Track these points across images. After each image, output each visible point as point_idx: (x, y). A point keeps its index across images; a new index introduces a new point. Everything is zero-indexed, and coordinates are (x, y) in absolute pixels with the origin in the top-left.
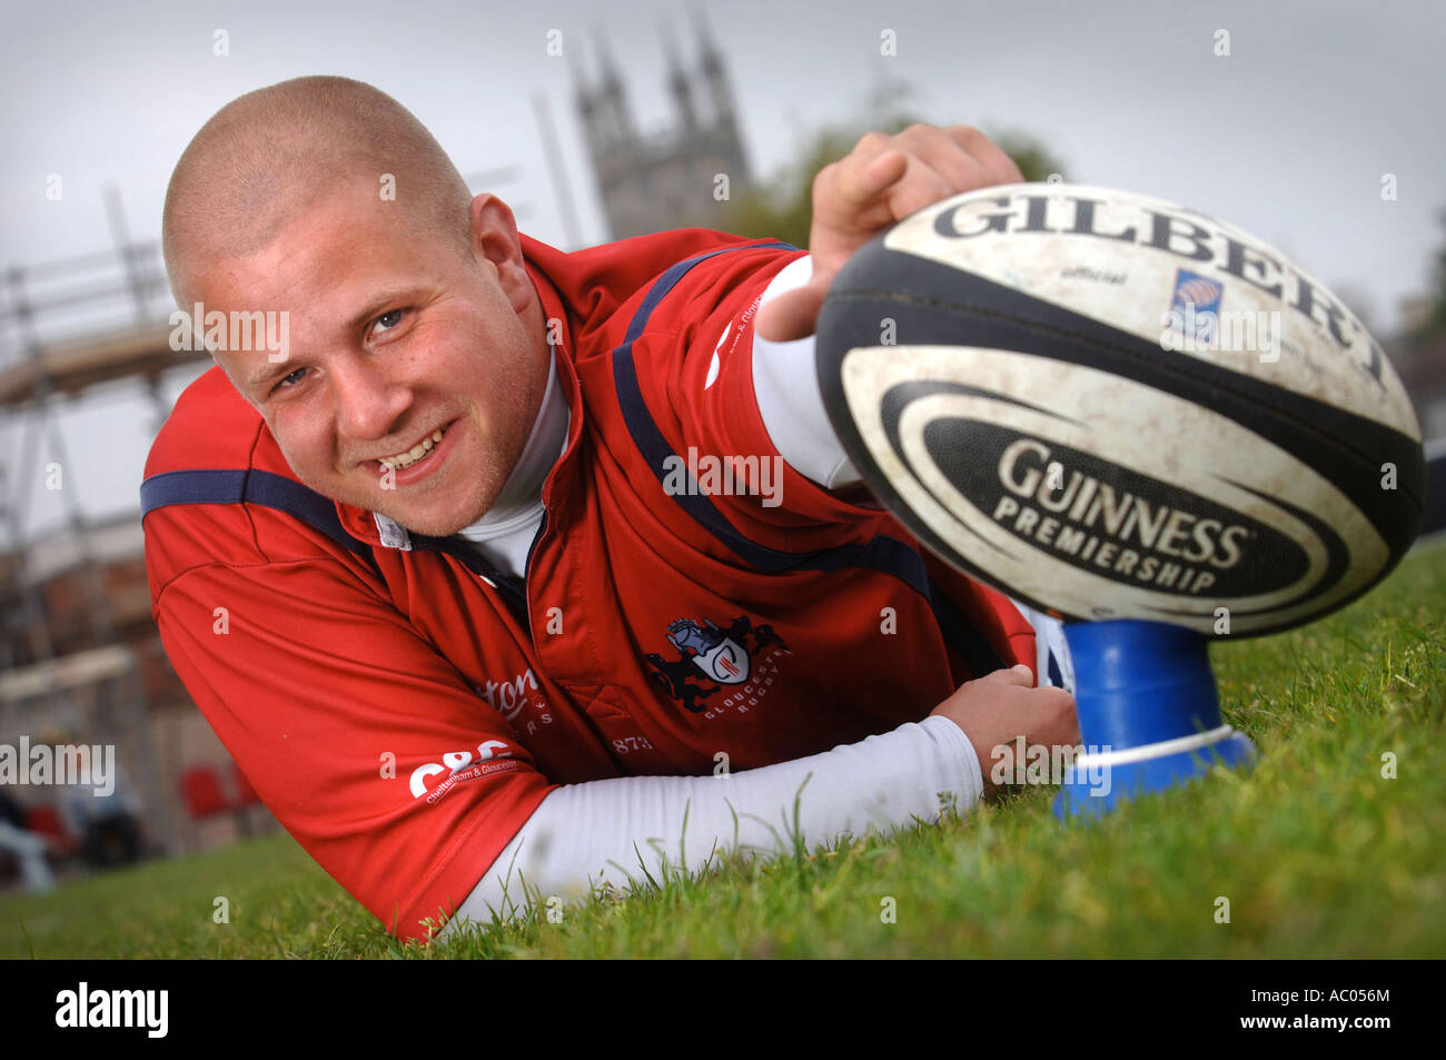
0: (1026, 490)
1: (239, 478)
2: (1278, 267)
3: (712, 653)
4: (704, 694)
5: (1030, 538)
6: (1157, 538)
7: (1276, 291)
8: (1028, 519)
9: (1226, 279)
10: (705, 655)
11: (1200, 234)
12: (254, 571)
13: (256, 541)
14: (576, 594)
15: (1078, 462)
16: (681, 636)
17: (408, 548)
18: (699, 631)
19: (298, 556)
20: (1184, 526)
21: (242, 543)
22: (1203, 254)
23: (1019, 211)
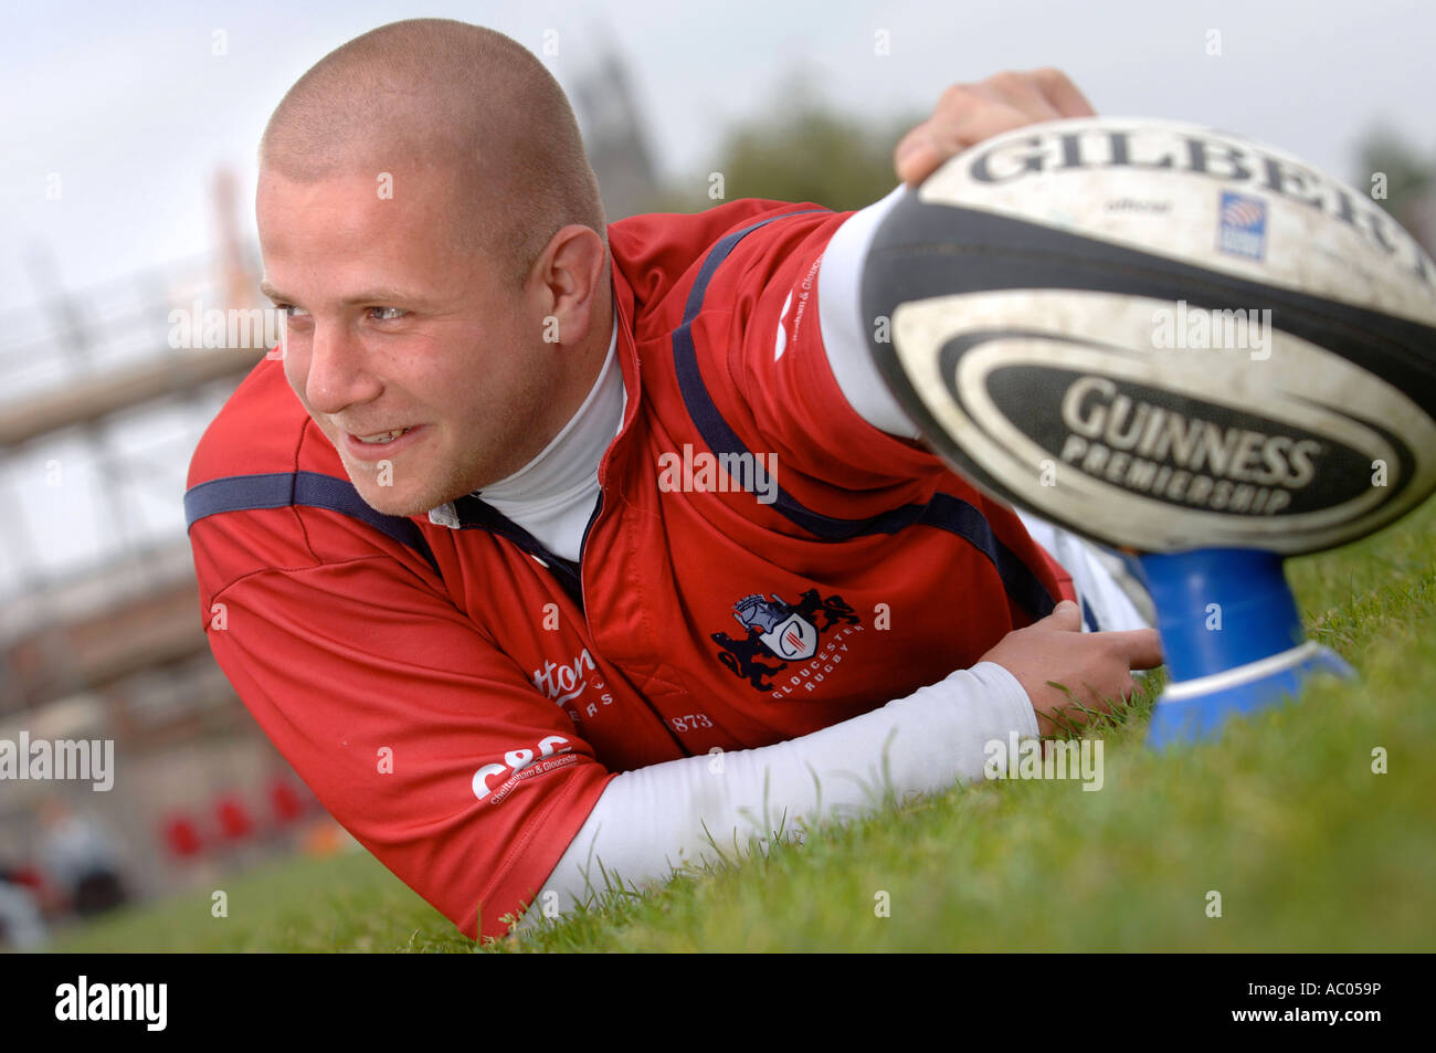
0: (1094, 427)
1: (287, 481)
2: (1315, 180)
3: (778, 629)
4: (772, 672)
5: (1100, 476)
6: (1229, 462)
7: (1317, 204)
8: (1097, 457)
9: (1269, 197)
10: (771, 633)
11: (1234, 155)
12: (307, 574)
13: (308, 543)
14: (631, 578)
15: (1143, 395)
16: (747, 614)
17: (456, 526)
18: (766, 606)
19: (353, 555)
20: (1257, 448)
21: (293, 547)
22: (1242, 174)
23: (1053, 151)
